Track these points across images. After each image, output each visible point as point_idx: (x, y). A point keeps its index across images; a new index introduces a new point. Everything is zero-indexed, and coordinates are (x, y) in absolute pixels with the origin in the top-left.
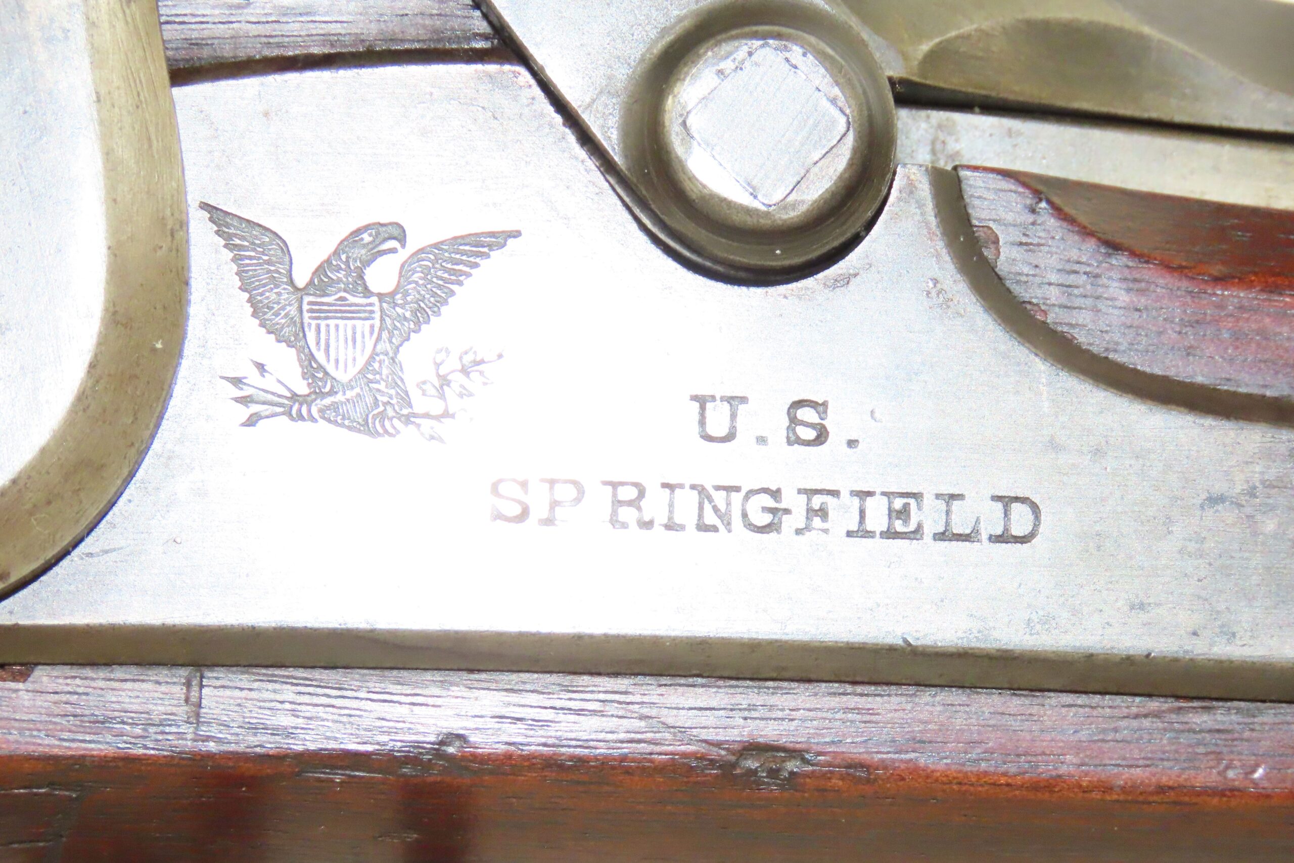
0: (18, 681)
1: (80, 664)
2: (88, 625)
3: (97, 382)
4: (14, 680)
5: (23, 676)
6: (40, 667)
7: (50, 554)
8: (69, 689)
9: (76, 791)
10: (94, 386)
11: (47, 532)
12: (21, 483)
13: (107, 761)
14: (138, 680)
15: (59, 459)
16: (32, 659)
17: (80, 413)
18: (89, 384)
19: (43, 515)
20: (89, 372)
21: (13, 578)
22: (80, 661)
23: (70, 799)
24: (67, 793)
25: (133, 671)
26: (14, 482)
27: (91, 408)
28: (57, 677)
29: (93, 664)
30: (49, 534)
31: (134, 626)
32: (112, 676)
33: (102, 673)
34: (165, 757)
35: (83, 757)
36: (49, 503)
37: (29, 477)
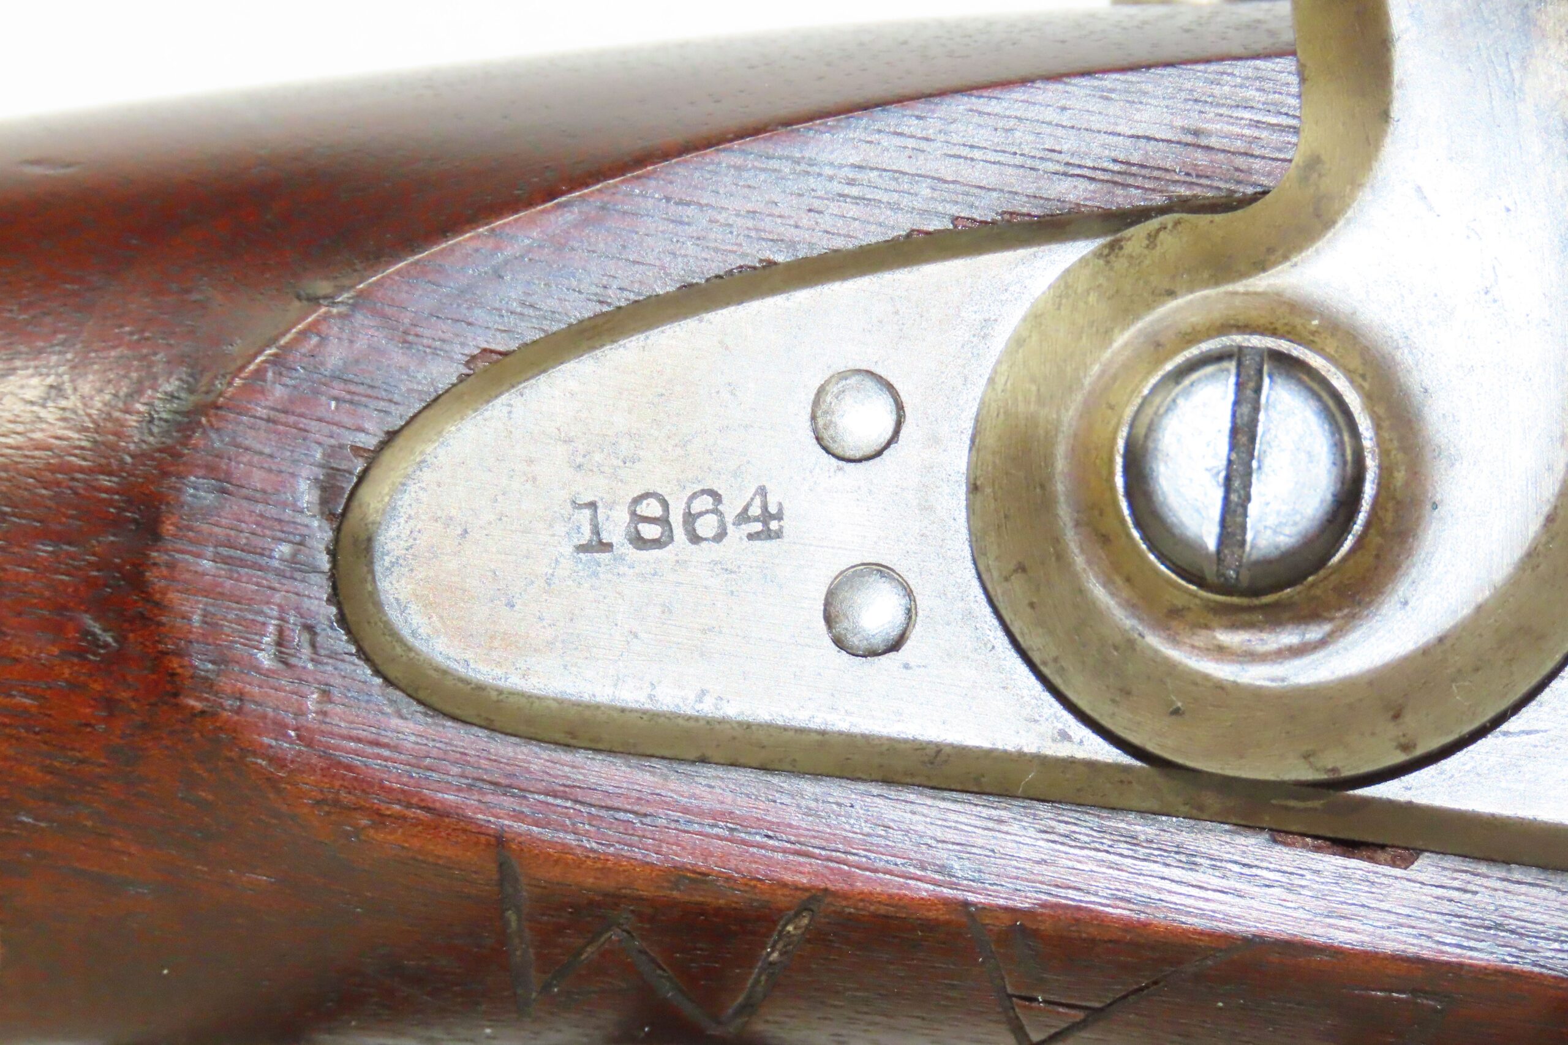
0: (1399, 867)
1: (1474, 858)
2: (1493, 815)
3: (1553, 538)
4: (1394, 864)
5: (1406, 862)
6: (1427, 854)
7: (1467, 729)
8: (1456, 884)
9: (1441, 1002)
10: (1548, 543)
11: (1467, 704)
12: (1448, 643)
13: (1487, 974)
14: (1537, 885)
15: (1496, 621)
16: (1419, 844)
17: (1529, 571)
18: (1544, 540)
19: (1467, 683)
20: (1545, 525)
21: (1419, 752)
22: (1476, 855)
23: (1435, 1010)
24: (1431, 1003)
25: (1532, 875)
26: (1441, 640)
27: (1542, 567)
28: (1444, 869)
29: (1490, 860)
30: (1470, 706)
31: (1546, 823)
32: (1509, 876)
33: (1499, 872)
34: (1555, 977)
35: (1461, 965)
36: (1477, 670)
37: (1459, 638)
